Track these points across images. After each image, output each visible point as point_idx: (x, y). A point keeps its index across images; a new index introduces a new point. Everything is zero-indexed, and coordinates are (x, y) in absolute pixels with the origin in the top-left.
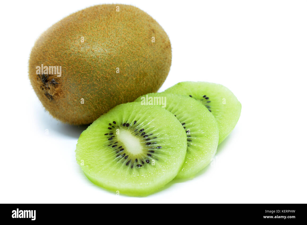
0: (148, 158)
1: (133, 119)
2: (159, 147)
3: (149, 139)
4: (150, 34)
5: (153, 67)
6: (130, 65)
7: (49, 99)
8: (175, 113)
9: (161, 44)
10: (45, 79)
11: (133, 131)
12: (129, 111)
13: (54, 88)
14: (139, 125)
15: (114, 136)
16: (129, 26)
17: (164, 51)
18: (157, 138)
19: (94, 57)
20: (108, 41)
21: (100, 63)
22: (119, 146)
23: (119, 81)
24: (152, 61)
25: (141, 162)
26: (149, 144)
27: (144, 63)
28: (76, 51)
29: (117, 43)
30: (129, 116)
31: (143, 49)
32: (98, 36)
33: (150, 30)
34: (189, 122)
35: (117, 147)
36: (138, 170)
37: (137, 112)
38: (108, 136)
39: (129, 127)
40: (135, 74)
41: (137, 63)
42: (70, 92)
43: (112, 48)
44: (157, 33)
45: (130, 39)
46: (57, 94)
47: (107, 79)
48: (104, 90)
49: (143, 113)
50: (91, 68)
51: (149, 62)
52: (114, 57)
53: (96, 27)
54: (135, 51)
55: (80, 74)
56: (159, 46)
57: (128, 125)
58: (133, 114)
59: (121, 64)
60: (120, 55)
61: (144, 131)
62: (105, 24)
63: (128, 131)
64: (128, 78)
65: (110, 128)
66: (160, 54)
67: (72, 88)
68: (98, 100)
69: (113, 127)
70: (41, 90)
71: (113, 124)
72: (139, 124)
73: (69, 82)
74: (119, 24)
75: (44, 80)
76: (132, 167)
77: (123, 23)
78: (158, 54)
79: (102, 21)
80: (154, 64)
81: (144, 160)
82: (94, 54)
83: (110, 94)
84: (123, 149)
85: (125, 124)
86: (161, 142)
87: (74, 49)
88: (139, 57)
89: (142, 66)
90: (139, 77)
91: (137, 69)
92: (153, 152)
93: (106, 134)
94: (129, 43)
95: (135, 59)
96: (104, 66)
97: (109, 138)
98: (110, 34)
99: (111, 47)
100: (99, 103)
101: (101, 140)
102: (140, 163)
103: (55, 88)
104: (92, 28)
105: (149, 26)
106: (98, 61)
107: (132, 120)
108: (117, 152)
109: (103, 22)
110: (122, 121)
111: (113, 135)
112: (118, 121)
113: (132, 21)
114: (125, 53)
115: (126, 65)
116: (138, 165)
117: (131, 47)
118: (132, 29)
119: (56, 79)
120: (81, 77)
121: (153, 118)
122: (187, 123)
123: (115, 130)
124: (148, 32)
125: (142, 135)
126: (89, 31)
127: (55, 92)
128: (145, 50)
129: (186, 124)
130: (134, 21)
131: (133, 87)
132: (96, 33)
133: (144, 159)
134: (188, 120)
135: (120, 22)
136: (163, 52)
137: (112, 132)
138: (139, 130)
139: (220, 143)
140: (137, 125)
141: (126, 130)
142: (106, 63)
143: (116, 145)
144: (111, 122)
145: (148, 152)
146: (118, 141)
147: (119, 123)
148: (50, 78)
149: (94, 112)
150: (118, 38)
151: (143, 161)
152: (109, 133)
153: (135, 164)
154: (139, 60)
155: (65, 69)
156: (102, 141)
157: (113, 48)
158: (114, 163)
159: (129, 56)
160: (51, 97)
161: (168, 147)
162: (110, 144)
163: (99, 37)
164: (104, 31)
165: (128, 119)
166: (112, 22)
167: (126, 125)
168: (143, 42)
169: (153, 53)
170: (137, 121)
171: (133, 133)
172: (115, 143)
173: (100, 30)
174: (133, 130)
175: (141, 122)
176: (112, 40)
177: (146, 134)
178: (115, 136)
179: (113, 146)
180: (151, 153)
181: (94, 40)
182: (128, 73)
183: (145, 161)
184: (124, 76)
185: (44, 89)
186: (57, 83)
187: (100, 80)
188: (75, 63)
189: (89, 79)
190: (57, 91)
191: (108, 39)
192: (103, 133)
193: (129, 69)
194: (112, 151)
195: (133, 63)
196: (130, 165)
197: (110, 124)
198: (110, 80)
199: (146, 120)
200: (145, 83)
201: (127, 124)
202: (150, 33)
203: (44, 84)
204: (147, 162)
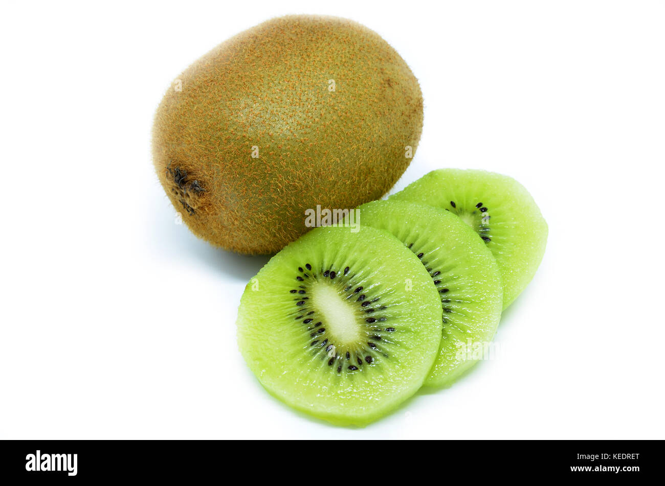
0: (370, 353)
1: (343, 262)
2: (390, 329)
3: (372, 311)
4: (382, 92)
5: (385, 155)
6: (340, 159)
7: (189, 211)
8: (423, 248)
9: (403, 108)
10: (180, 178)
11: (343, 289)
12: (336, 244)
13: (197, 197)
14: (355, 277)
15: (307, 298)
16: (343, 78)
17: (408, 121)
18: (388, 308)
19: (273, 148)
20: (300, 114)
21: (283, 160)
22: (316, 322)
23: (319, 189)
24: (384, 145)
25: (357, 359)
26: (371, 320)
27: (367, 151)
28: (239, 134)
29: (317, 117)
30: (337, 253)
31: (368, 125)
32: (281, 103)
33: (382, 81)
34: (449, 269)
35: (312, 324)
36: (351, 378)
37: (350, 248)
38: (297, 295)
39: (334, 279)
40: (349, 174)
41: (355, 153)
42: (226, 208)
43: (308, 129)
44: (396, 87)
45: (343, 107)
46: (202, 208)
47: (295, 187)
48: (290, 207)
49: (361, 251)
50: (266, 168)
51: (377, 148)
52: (311, 145)
53: (279, 83)
54: (351, 131)
55: (246, 178)
56: (399, 114)
57: (333, 275)
58: (342, 251)
59: (324, 159)
60: (322, 142)
61: (364, 292)
62: (296, 75)
63: (332, 289)
64: (335, 183)
65: (300, 279)
66: (399, 130)
67: (230, 201)
68: (279, 224)
69: (305, 274)
70: (173, 194)
71: (306, 270)
72: (355, 275)
73: (226, 190)
74: (323, 74)
75: (178, 181)
76: (339, 370)
77: (332, 72)
78: (395, 129)
79: (290, 69)
80: (388, 149)
81: (361, 356)
82: (273, 141)
83: (301, 213)
84: (323, 330)
85: (327, 272)
86: (394, 318)
87: (236, 129)
88: (358, 141)
89: (363, 159)
90: (357, 178)
91: (354, 165)
92: (378, 339)
93: (293, 292)
94: (341, 116)
95: (352, 146)
96: (291, 164)
97: (298, 301)
98: (304, 98)
99: (306, 127)
100: (280, 229)
101: (284, 303)
102: (354, 363)
103: (199, 198)
104: (271, 84)
105: (382, 71)
106: (280, 156)
107: (341, 265)
108: (313, 335)
109: (293, 70)
110: (322, 264)
111: (305, 296)
112: (315, 263)
113: (348, 65)
114: (332, 136)
115: (332, 161)
116: (351, 368)
117: (344, 124)
118: (348, 84)
119: (201, 182)
120: (247, 186)
121: (380, 263)
122: (444, 272)
123: (310, 283)
124: (379, 87)
125: (359, 300)
126: (264, 91)
127: (199, 205)
128: (371, 126)
129: (442, 275)
130: (353, 65)
131: (345, 196)
132: (277, 97)
133: (362, 354)
134: (446, 264)
135: (325, 69)
136: (406, 123)
137: (305, 288)
138: (354, 288)
139: (506, 308)
140: (350, 277)
141: (329, 285)
142: (295, 160)
143: (311, 318)
144: (303, 266)
145: (371, 338)
146: (314, 310)
147: (317, 269)
148: (190, 177)
149: (270, 242)
150: (320, 106)
151: (360, 358)
152: (298, 289)
153: (345, 364)
154: (359, 149)
155: (218, 167)
156: (286, 307)
157: (309, 127)
158: (306, 359)
159: (339, 141)
160: (192, 210)
161: (407, 330)
162: (299, 315)
163: (283, 106)
164: (294, 93)
165: (334, 261)
166: (310, 71)
167: (330, 275)
168: (367, 110)
169: (387, 130)
170: (351, 267)
171: (343, 295)
172: (309, 314)
173: (285, 90)
174: (342, 287)
175: (358, 271)
176: (308, 112)
177: (366, 300)
178: (309, 297)
179: (306, 322)
180: (375, 340)
181: (275, 112)
182: (336, 175)
183: (363, 358)
184: (330, 181)
185: (179, 195)
186: (202, 191)
187: (282, 192)
188: (237, 158)
189: (261, 189)
190: (202, 204)
191: (301, 109)
192: (287, 288)
193: (338, 167)
194: (303, 332)
195: (346, 155)
196: (335, 365)
197: (301, 269)
198: (301, 191)
199: (367, 266)
200: (368, 186)
201: (332, 272)
202: (383, 89)
203: (179, 187)
204: (367, 361)
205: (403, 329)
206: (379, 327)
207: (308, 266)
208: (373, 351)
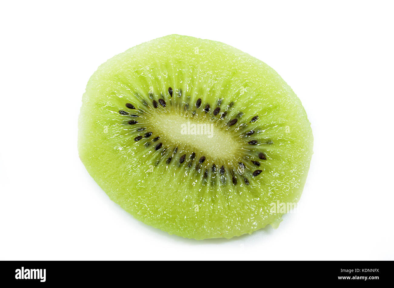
205: (264, 111)
206: (244, 123)
207: (130, 106)
208: (258, 147)
